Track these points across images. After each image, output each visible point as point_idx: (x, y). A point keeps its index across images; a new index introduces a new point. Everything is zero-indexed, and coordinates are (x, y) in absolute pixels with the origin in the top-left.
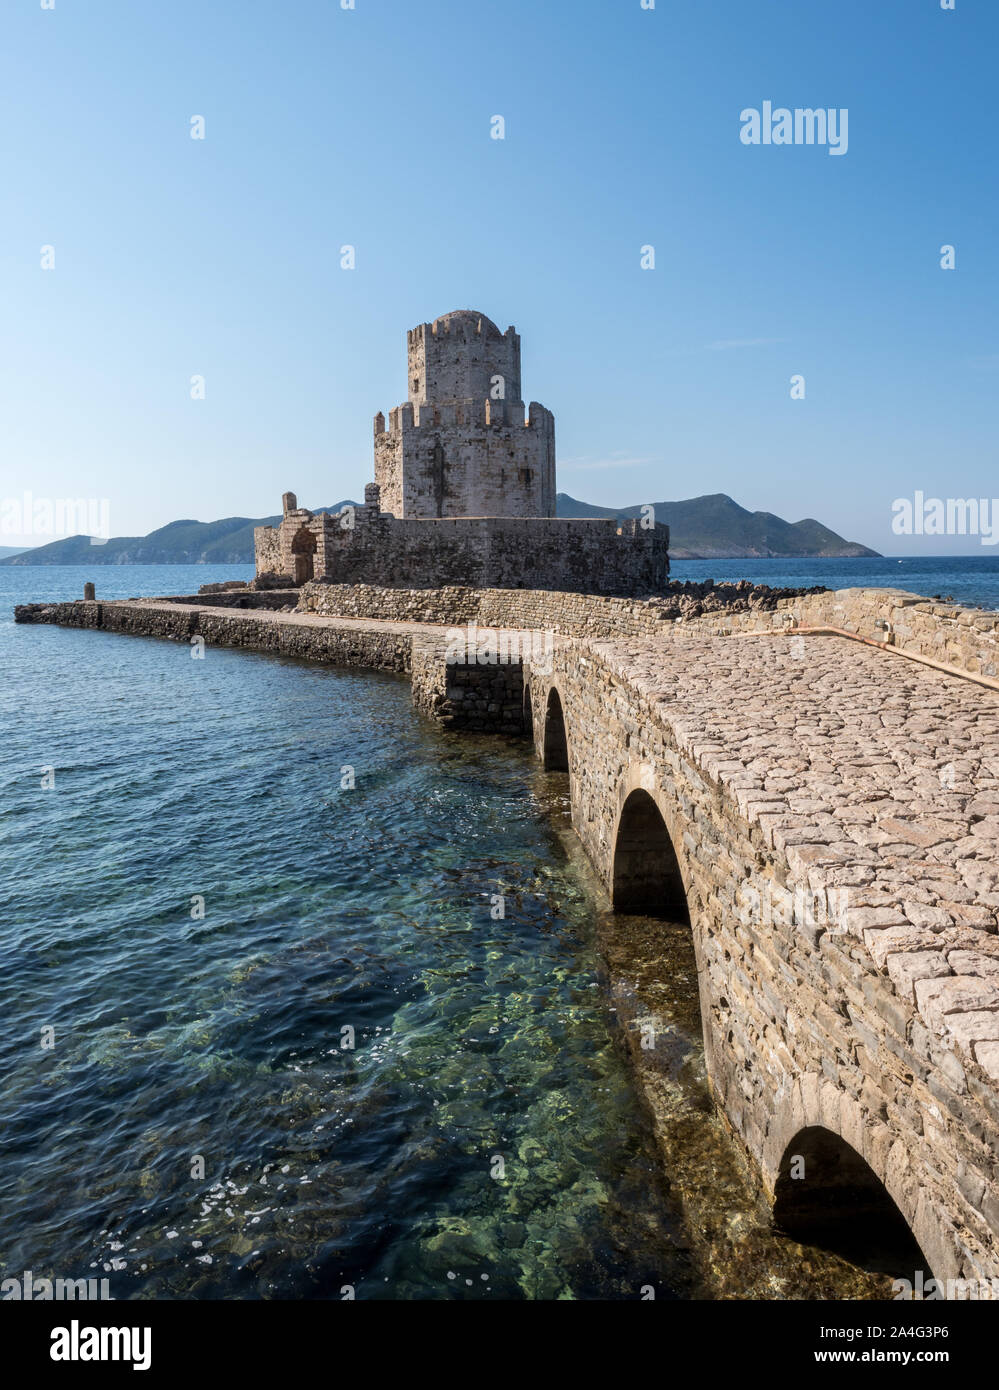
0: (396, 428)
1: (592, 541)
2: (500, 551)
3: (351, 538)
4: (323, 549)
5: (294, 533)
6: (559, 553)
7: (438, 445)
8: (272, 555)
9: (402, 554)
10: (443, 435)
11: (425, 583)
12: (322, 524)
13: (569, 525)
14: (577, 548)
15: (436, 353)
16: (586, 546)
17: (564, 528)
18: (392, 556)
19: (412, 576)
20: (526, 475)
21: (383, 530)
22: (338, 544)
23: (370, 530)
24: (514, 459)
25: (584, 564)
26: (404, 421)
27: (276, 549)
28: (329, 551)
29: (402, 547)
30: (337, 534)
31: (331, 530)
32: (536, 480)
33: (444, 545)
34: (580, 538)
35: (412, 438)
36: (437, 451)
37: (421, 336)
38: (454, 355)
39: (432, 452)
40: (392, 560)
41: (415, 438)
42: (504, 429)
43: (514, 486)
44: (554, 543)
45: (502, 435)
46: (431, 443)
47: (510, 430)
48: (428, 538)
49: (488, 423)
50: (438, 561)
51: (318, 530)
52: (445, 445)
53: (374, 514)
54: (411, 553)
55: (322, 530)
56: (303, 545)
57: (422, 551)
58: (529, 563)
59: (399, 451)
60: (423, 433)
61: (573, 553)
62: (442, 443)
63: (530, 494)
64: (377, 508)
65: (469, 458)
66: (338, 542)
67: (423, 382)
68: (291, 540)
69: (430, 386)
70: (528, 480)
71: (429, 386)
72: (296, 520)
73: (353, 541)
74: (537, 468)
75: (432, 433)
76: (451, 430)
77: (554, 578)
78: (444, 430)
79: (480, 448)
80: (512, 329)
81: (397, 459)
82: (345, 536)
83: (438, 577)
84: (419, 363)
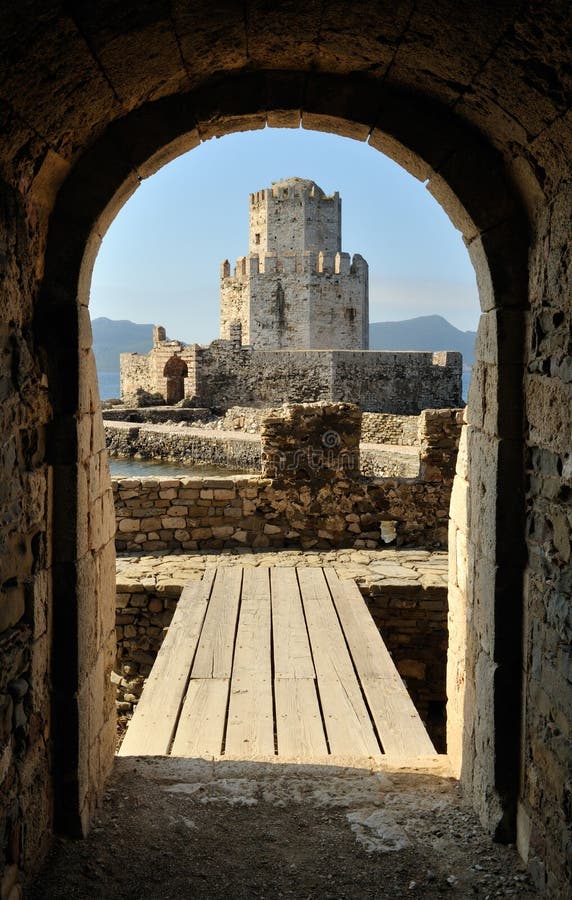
0: (244, 273)
1: (413, 370)
2: (343, 378)
3: (217, 365)
4: (194, 375)
5: (166, 360)
6: (388, 379)
7: (280, 289)
8: (140, 377)
9: (260, 379)
10: (284, 281)
12: (194, 354)
13: (395, 357)
14: (400, 375)
15: (277, 212)
16: (408, 373)
17: (392, 359)
18: (252, 380)
20: (351, 313)
21: (245, 359)
22: (207, 370)
23: (233, 359)
24: (341, 300)
25: (406, 388)
26: (251, 268)
27: (144, 372)
28: (199, 376)
29: (261, 373)
30: (207, 362)
31: (200, 358)
32: (359, 318)
33: (296, 372)
34: (403, 367)
35: (257, 282)
36: (279, 294)
37: (263, 198)
38: (292, 215)
39: (275, 294)
40: (252, 384)
41: (260, 282)
42: (334, 276)
43: (342, 323)
44: (385, 372)
45: (332, 280)
46: (274, 287)
47: (338, 276)
48: (282, 367)
49: (321, 270)
50: (291, 385)
51: (189, 359)
52: (286, 288)
53: (237, 346)
54: (268, 379)
55: (193, 359)
56: (175, 370)
57: (277, 376)
58: (365, 388)
59: (246, 293)
60: (267, 278)
61: (398, 379)
62: (283, 287)
63: (353, 329)
64: (240, 341)
65: (305, 300)
66: (206, 369)
67: (264, 237)
68: (164, 366)
69: (272, 239)
70: (352, 318)
71: (270, 239)
72: (168, 349)
73: (220, 367)
74: (359, 308)
75: (274, 278)
76: (291, 277)
77: (384, 400)
78: (285, 276)
79: (315, 291)
80: (337, 194)
81: (243, 299)
82: (213, 363)
84: (261, 221)
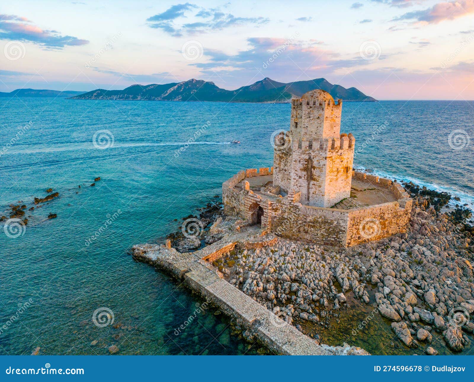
1: (388, 214)
2: (353, 225)
3: (280, 212)
4: (267, 216)
7: (310, 158)
9: (305, 222)
10: (313, 154)
11: (315, 235)
12: (267, 205)
14: (382, 218)
15: (308, 113)
16: (386, 216)
18: (300, 222)
19: (309, 232)
20: (347, 169)
21: (296, 211)
23: (290, 210)
24: (343, 163)
26: (294, 146)
28: (270, 217)
29: (305, 219)
30: (274, 209)
32: (350, 171)
34: (384, 214)
35: (298, 154)
36: (309, 161)
37: (301, 104)
39: (307, 161)
40: (300, 224)
41: (299, 154)
42: (340, 151)
43: (341, 175)
44: (375, 218)
45: (339, 153)
46: (307, 157)
47: (342, 151)
50: (323, 227)
51: (265, 207)
52: (313, 158)
53: (292, 203)
54: (310, 222)
55: (267, 208)
59: (290, 158)
60: (303, 152)
61: (381, 220)
62: (312, 157)
63: (347, 177)
67: (300, 126)
69: (305, 127)
72: (252, 198)
73: (282, 213)
74: (351, 166)
75: (307, 152)
78: (314, 152)
79: (329, 160)
81: (288, 161)
82: (278, 210)
83: (322, 234)
84: (299, 116)
